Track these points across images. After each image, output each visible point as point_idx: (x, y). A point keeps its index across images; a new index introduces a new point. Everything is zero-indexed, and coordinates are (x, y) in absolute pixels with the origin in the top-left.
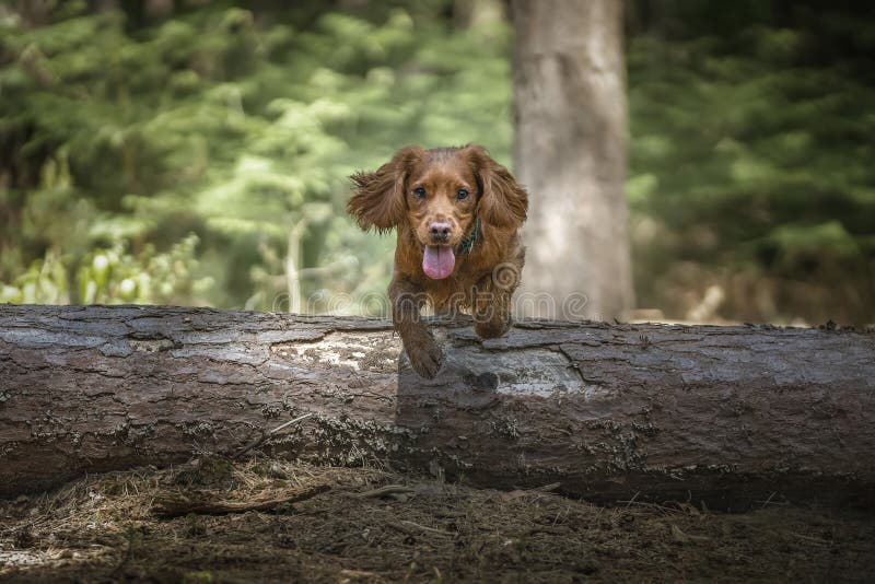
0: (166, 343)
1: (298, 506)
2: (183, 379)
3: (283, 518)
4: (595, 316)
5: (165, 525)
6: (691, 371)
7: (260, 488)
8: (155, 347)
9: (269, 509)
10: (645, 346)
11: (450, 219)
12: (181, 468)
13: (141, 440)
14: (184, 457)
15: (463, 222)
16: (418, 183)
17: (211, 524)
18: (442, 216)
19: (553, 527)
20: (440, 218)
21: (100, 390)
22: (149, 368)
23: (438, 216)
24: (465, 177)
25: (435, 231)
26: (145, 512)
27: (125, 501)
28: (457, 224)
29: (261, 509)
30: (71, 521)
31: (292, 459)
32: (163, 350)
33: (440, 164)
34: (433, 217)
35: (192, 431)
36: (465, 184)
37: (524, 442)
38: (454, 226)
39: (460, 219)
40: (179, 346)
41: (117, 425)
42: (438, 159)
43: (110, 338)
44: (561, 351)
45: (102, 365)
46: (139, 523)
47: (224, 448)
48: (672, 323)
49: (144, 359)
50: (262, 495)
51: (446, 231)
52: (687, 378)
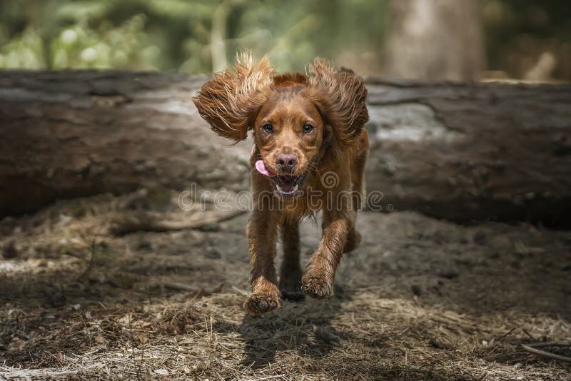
0: (120, 99)
1: (224, 225)
2: (133, 127)
3: (212, 235)
4: (454, 76)
5: (120, 241)
6: (530, 121)
7: (193, 212)
8: (111, 102)
9: (201, 228)
10: (494, 101)
11: (295, 151)
12: (132, 197)
13: (100, 175)
14: (134, 188)
15: (309, 153)
16: (266, 119)
17: (156, 240)
18: (289, 148)
19: (423, 243)
20: (286, 151)
21: (69, 135)
22: (107, 119)
23: (284, 148)
24: (309, 113)
25: (281, 162)
26: (104, 230)
27: (89, 222)
28: (303, 155)
29: (195, 228)
30: (46, 237)
31: (218, 188)
32: (118, 105)
33: (285, 102)
34: (280, 150)
35: (140, 167)
36: (310, 119)
37: (399, 176)
38: (299, 157)
39: (306, 151)
40: (130, 101)
41: (82, 163)
42: (284, 98)
43: (76, 95)
44: (427, 104)
45: (70, 116)
46: (99, 240)
47: (165, 180)
48: (514, 82)
49: (103, 112)
50: (196, 217)
51: (291, 162)
52: (527, 126)
